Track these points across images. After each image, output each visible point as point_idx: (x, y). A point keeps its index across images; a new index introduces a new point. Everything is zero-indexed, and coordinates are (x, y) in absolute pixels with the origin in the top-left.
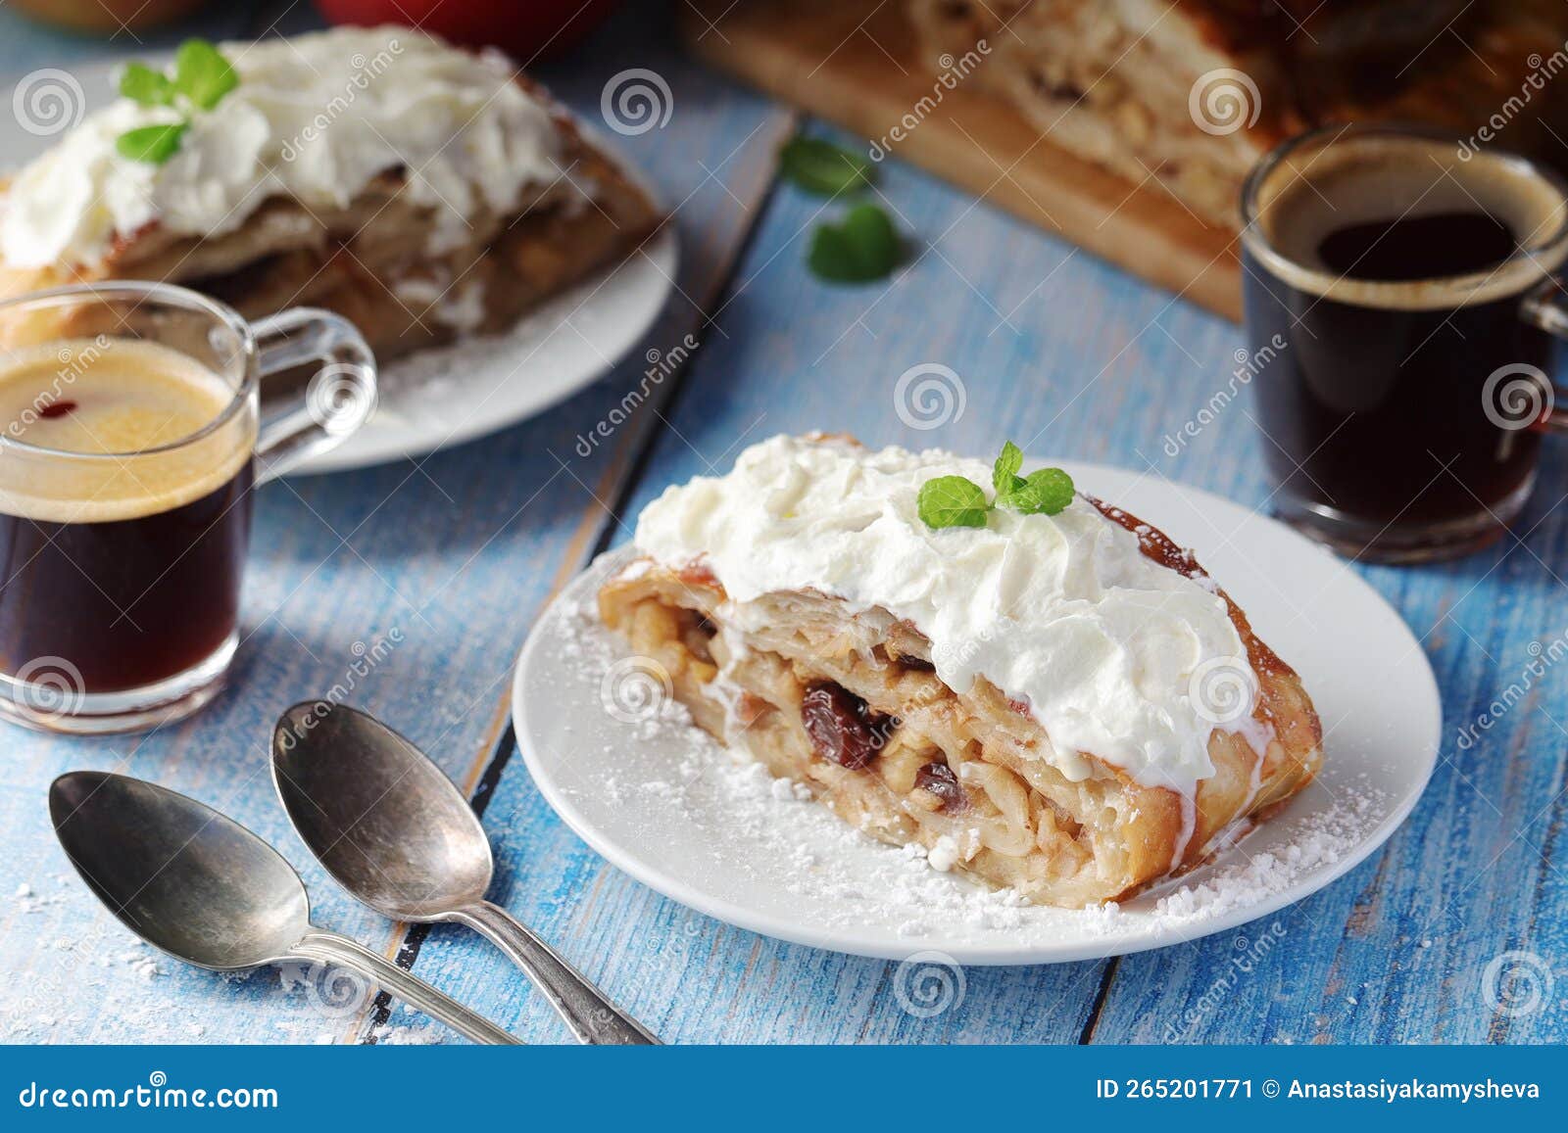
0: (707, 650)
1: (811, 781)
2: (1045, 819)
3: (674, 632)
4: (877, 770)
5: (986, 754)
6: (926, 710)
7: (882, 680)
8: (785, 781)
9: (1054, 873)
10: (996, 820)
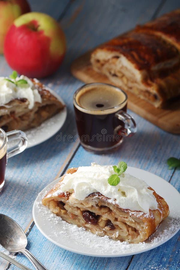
0: (64, 207)
1: (85, 227)
2: (130, 229)
3: (57, 205)
4: (98, 224)
5: (119, 220)
6: (106, 214)
7: (98, 210)
8: (81, 228)
9: (133, 238)
10: (121, 230)
